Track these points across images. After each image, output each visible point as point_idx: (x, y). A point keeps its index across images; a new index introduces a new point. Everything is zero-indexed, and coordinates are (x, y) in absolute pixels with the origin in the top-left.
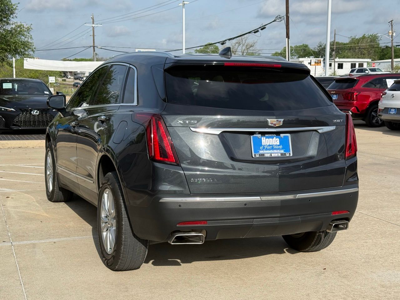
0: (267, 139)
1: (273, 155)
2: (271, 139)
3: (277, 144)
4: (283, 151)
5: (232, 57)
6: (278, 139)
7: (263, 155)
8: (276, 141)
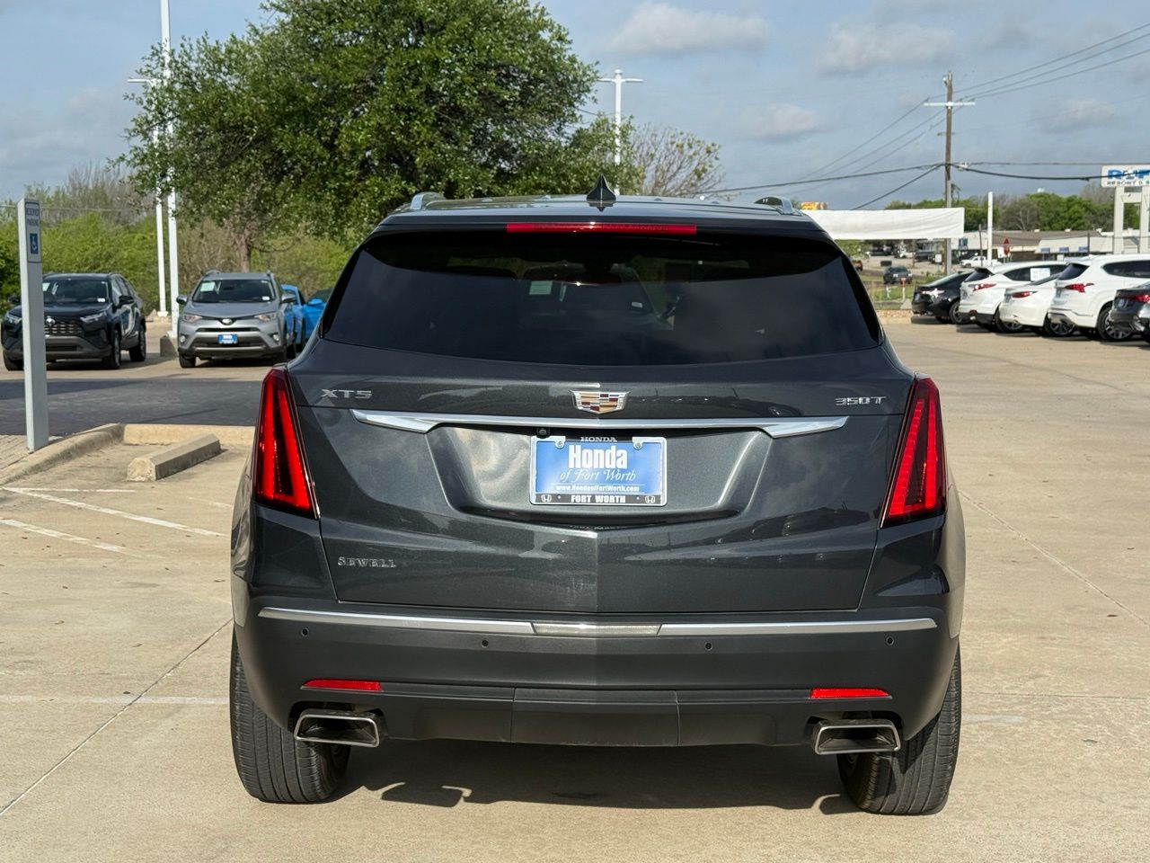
0: (585, 451)
1: (599, 499)
2: (601, 451)
3: (620, 466)
4: (637, 489)
5: (615, 205)
6: (625, 452)
7: (566, 497)
8: (617, 458)
